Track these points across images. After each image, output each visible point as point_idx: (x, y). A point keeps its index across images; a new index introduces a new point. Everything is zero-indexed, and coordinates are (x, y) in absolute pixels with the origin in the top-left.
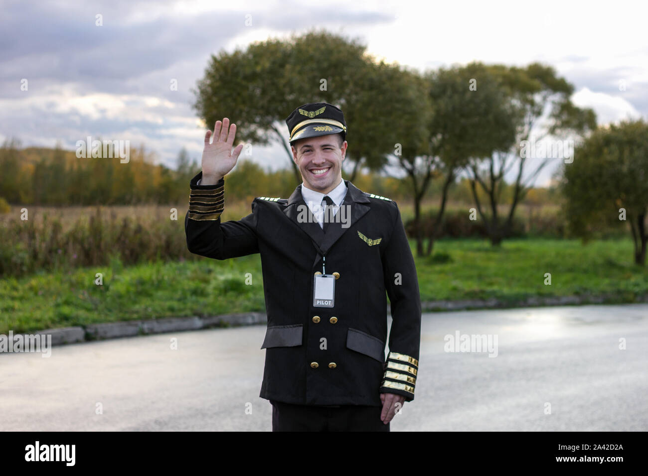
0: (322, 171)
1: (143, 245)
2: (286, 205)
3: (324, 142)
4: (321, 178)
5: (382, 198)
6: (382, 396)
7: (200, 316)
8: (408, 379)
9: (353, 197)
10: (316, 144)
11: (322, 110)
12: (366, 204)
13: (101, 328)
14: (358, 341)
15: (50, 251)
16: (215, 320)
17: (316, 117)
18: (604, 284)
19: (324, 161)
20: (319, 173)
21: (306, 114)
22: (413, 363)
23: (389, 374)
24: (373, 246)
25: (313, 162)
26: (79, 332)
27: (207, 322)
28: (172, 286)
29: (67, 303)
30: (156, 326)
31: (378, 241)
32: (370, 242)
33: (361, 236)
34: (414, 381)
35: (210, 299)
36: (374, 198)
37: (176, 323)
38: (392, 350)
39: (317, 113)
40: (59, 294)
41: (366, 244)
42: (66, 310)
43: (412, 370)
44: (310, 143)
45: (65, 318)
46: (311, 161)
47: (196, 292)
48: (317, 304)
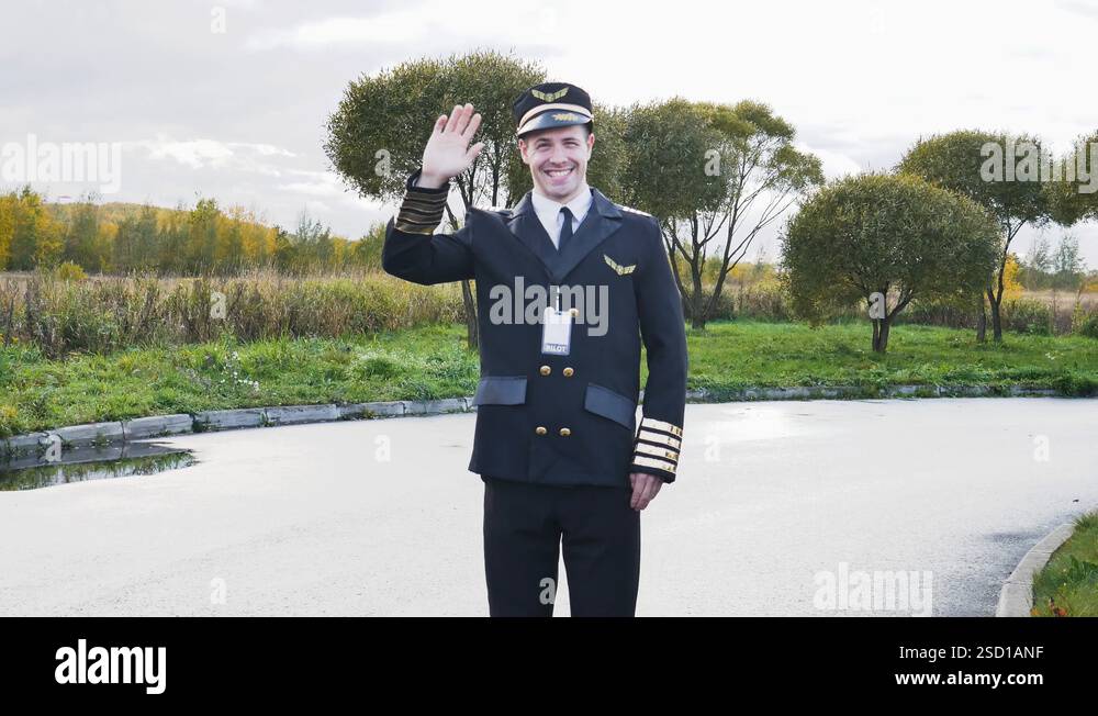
0: (562, 174)
1: (262, 319)
2: (511, 217)
3: (567, 134)
4: (561, 182)
5: (639, 212)
6: (632, 476)
7: (338, 404)
8: (667, 454)
9: (600, 209)
10: (556, 137)
11: (564, 92)
12: (617, 219)
13: (214, 416)
14: (600, 401)
15: (145, 323)
16: (357, 409)
17: (555, 101)
18: (839, 373)
19: (566, 160)
20: (558, 175)
21: (542, 96)
22: (674, 432)
23: (641, 448)
24: (624, 275)
25: (551, 160)
26: (185, 421)
27: (347, 411)
28: (302, 366)
29: (169, 384)
30: (282, 414)
31: (630, 269)
32: (620, 270)
33: (608, 260)
34: (677, 457)
35: (351, 384)
36: (629, 213)
37: (308, 412)
38: (646, 415)
39: (557, 95)
40: (160, 374)
41: (615, 272)
42: (169, 393)
43: (674, 443)
44: (546, 136)
45: (169, 403)
46: (548, 160)
47: (331, 375)
48: (547, 349)
